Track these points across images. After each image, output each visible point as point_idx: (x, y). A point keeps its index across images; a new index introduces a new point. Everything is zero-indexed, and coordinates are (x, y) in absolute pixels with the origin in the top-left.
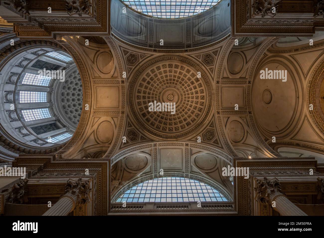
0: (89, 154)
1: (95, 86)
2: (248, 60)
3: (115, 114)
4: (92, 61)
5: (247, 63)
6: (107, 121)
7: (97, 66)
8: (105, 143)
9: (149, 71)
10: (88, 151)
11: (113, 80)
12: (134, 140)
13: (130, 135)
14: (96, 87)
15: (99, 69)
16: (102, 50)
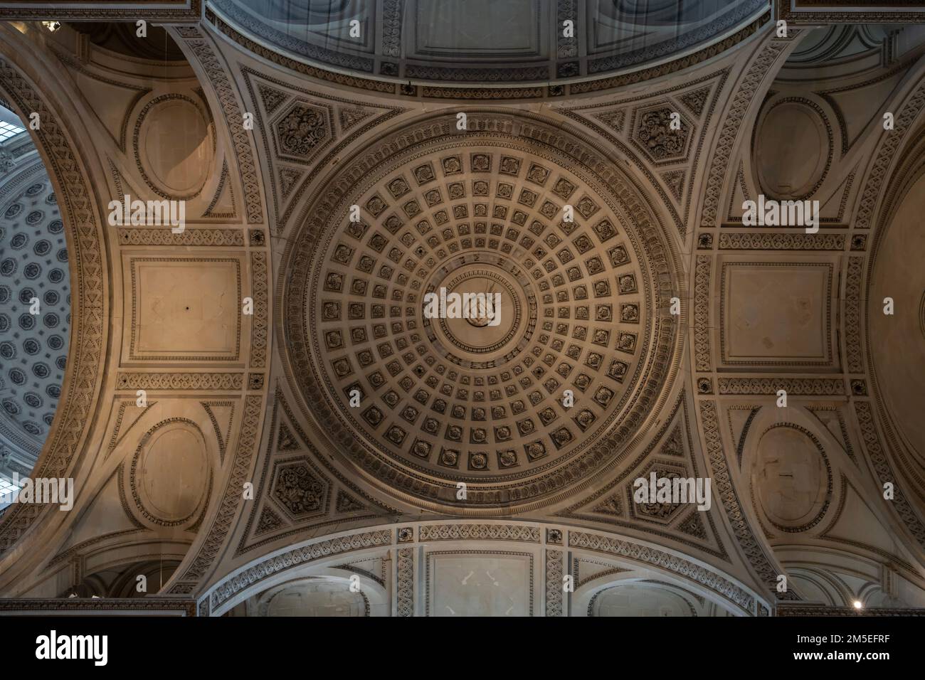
0: (94, 575)
1: (127, 258)
2: (852, 135)
3: (221, 388)
4: (113, 138)
5: (846, 148)
6: (182, 420)
7: (139, 163)
8: (173, 523)
9: (380, 188)
10: (92, 563)
11: (213, 231)
12: (306, 509)
13: (288, 488)
14: (133, 260)
15: (146, 177)
16: (160, 89)
